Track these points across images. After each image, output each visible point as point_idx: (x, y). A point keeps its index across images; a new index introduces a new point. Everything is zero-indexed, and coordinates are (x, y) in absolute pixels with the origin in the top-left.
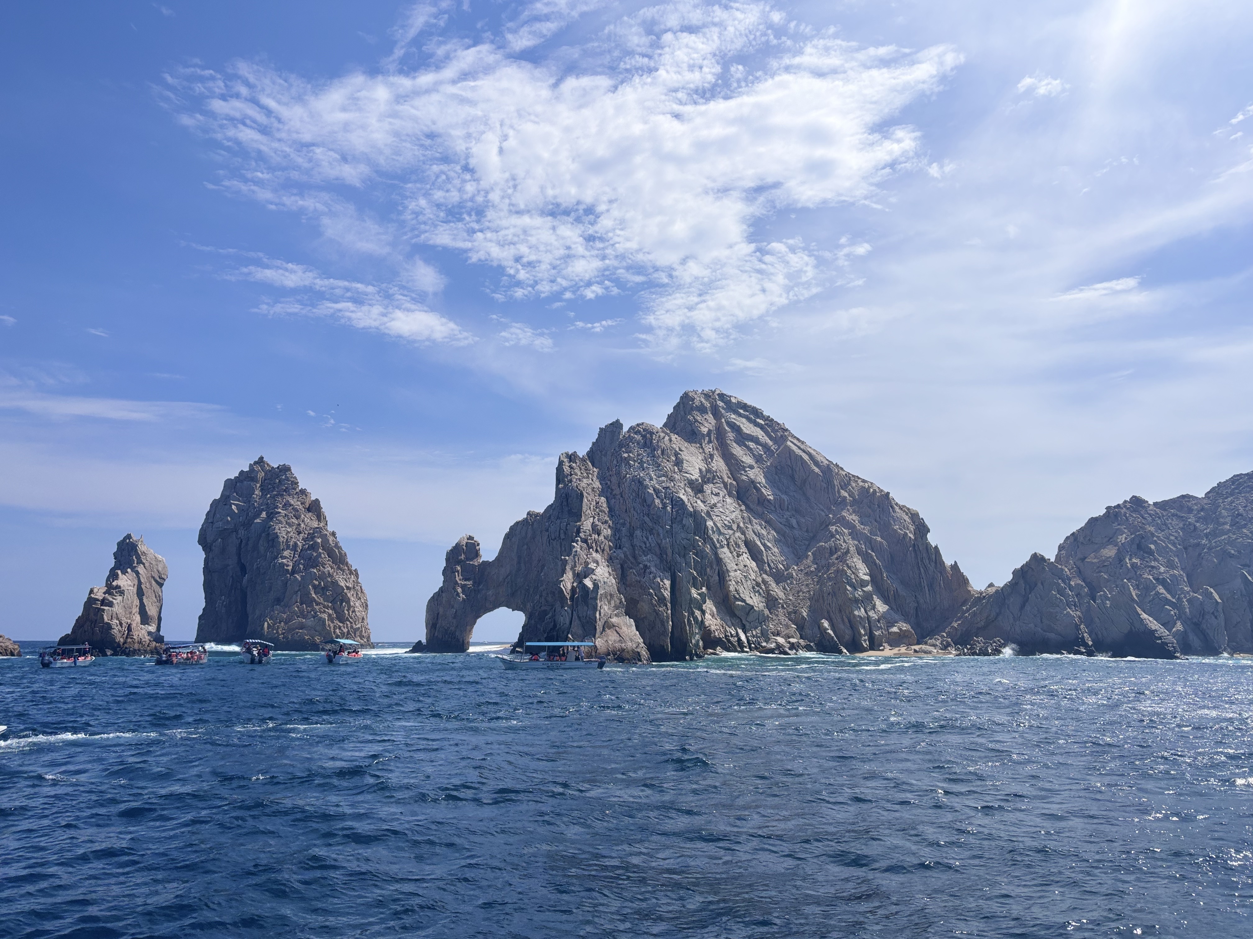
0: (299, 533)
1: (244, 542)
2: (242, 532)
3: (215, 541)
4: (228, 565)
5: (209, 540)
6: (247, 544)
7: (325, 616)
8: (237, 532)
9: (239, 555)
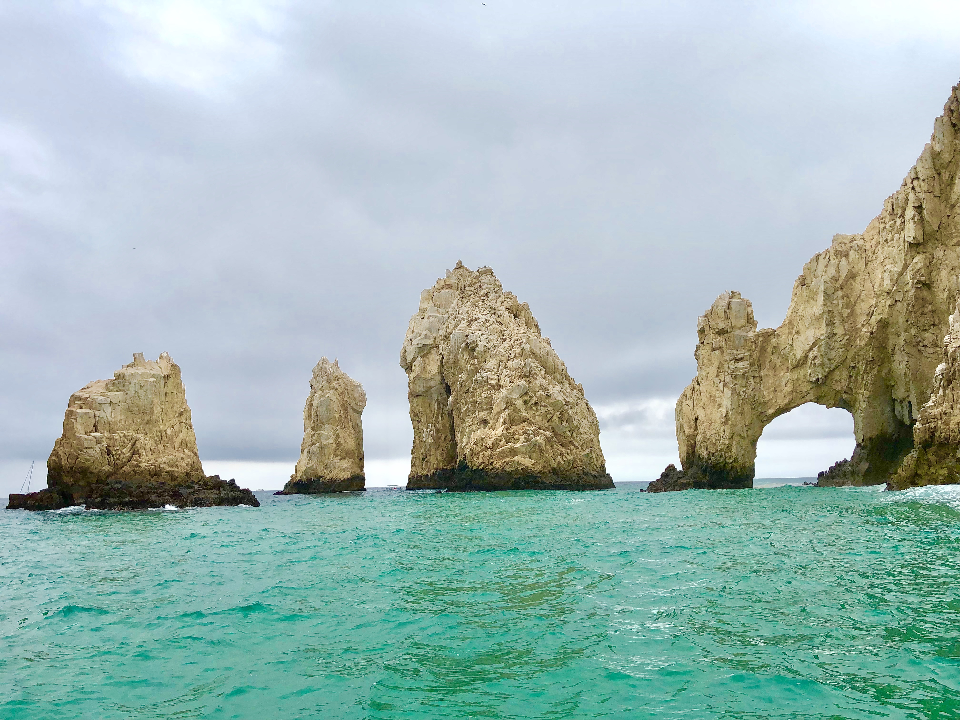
0: (504, 340)
1: (445, 357)
2: (443, 348)
3: (414, 360)
4: (431, 387)
5: (409, 358)
6: (448, 361)
7: (540, 439)
8: (437, 347)
9: (441, 373)
